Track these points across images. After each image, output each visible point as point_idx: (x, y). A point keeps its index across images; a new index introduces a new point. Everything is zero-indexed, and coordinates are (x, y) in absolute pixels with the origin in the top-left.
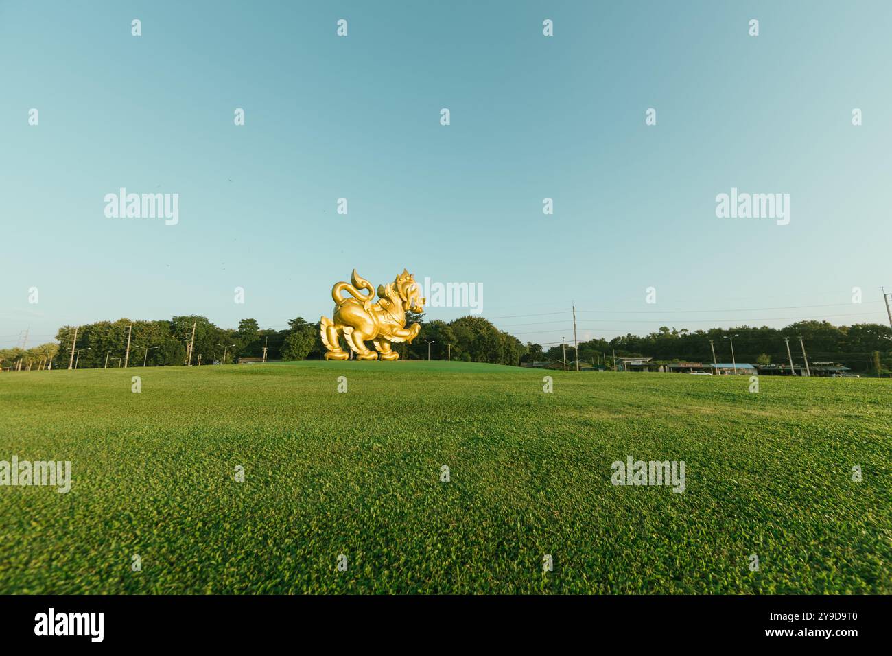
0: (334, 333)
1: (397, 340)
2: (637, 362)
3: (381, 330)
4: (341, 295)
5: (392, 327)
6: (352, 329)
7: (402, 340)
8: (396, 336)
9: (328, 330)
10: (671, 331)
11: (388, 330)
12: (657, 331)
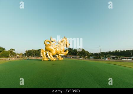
0: (45, 53)
1: (62, 55)
2: (114, 57)
3: (57, 52)
4: (47, 43)
5: (61, 51)
6: (49, 52)
7: (64, 55)
8: (62, 54)
9: (43, 52)
10: (118, 50)
11: (60, 52)
12: (115, 51)
